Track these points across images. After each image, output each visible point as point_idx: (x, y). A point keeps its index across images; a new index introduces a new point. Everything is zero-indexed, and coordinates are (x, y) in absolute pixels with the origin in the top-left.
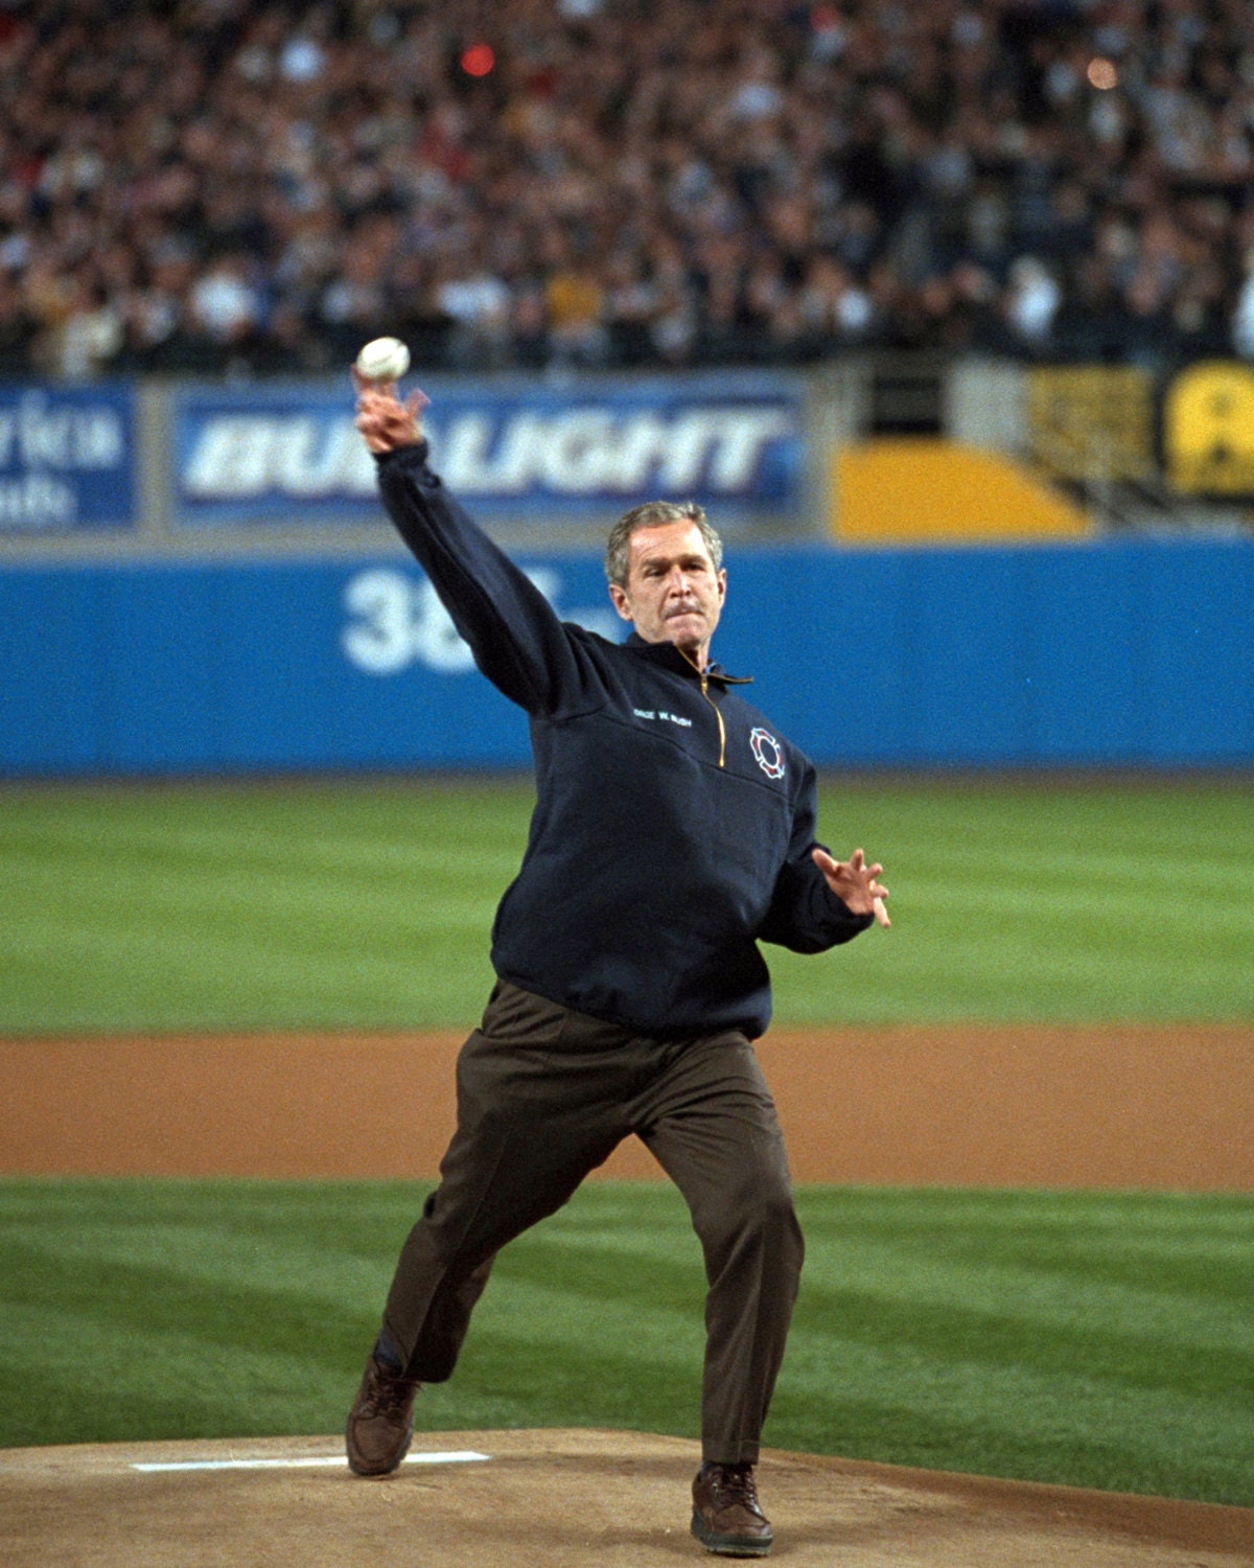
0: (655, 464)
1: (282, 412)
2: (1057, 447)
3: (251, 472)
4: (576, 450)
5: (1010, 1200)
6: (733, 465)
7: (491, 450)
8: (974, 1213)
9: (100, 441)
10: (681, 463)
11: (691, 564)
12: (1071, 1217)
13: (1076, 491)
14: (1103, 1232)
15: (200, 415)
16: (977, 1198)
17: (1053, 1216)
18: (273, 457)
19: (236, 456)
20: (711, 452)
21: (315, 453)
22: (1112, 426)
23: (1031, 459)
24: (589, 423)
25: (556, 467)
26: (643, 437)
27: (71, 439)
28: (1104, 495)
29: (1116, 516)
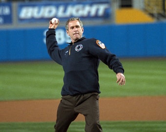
0: (89, 12)
1: (33, 6)
2: (149, 9)
3: (29, 15)
4: (77, 11)
5: (144, 123)
6: (101, 12)
7: (65, 11)
8: (139, 125)
9: (7, 11)
10: (93, 12)
11: (77, 27)
12: (154, 125)
13: (152, 15)
14: (158, 127)
15: (21, 7)
16: (140, 123)
17: (151, 125)
18: (32, 13)
19: (27, 12)
20: (97, 10)
21: (39, 12)
22: (157, 5)
23: (145, 10)
24: (79, 6)
25: (74, 13)
26: (87, 8)
27: (2, 10)
28: (156, 16)
29: (158, 19)
